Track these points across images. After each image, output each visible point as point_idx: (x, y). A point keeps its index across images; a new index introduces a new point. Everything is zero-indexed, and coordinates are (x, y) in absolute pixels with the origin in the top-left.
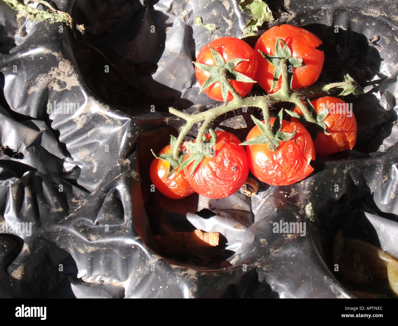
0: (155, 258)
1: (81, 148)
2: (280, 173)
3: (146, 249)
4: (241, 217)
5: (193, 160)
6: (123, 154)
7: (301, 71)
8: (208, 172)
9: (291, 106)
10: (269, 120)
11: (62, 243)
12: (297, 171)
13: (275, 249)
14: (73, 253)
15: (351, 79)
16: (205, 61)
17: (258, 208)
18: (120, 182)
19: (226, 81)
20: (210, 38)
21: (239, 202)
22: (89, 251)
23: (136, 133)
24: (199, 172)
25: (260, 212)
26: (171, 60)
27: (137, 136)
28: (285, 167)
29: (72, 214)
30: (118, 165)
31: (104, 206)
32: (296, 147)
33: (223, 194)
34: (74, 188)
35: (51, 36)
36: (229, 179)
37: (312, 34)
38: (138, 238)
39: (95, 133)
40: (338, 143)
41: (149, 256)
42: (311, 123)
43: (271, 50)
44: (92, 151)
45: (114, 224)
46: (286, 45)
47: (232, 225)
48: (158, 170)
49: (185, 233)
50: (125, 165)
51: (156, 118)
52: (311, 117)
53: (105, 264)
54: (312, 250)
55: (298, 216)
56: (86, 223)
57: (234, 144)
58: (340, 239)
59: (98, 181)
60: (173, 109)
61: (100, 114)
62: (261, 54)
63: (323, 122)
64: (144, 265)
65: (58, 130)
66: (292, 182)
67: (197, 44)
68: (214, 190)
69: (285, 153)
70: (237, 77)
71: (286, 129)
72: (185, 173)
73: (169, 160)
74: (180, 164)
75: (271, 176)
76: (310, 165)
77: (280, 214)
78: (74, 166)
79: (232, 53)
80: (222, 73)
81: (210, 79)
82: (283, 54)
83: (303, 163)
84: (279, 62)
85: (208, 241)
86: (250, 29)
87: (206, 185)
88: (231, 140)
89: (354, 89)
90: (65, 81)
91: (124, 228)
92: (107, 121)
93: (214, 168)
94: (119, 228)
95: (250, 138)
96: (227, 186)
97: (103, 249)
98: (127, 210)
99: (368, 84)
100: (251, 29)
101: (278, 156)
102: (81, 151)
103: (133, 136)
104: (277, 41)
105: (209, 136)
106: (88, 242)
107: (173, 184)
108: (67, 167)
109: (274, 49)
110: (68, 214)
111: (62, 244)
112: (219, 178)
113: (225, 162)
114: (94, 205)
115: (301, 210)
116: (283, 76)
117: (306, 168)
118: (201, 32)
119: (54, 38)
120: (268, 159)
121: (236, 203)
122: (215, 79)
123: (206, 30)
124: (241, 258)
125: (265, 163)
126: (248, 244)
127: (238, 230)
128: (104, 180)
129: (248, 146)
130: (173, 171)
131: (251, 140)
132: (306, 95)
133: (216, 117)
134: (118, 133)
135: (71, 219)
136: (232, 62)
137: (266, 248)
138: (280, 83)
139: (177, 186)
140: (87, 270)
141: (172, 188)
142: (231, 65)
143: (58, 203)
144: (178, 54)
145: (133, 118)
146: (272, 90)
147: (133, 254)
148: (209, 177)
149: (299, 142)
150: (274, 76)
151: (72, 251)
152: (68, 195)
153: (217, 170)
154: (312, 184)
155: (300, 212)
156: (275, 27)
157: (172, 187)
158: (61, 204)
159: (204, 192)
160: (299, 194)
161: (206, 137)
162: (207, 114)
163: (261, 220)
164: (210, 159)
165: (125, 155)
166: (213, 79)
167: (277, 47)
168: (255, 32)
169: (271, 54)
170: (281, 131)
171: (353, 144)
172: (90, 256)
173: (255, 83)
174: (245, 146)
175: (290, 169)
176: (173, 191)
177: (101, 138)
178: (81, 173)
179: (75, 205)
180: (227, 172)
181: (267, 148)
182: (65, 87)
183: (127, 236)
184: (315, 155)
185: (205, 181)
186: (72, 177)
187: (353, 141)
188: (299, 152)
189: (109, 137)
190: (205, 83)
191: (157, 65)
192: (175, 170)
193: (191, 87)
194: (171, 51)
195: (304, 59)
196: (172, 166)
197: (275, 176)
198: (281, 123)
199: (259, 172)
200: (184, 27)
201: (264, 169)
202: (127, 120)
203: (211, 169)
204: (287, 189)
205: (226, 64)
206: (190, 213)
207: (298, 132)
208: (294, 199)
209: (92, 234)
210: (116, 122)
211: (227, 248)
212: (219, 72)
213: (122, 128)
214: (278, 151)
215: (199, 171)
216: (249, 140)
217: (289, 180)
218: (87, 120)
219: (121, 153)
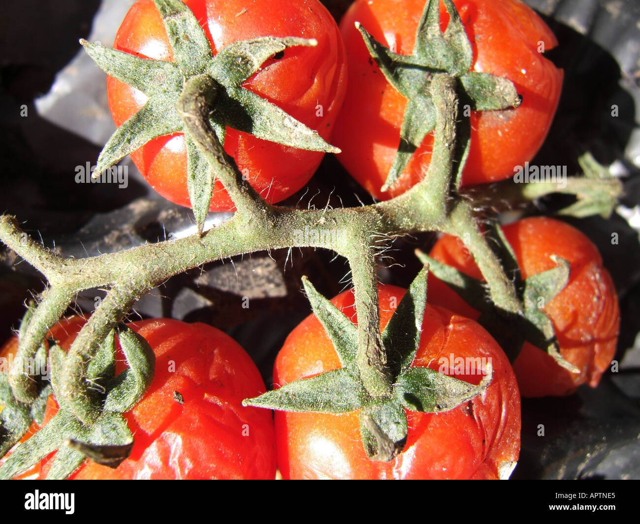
32: (473, 436)
46: (457, 21)
57: (219, 403)
62: (363, 41)
63: (542, 312)
70: (257, 123)
80: (191, 93)
81: (142, 117)
82: (440, 56)
84: (427, 85)
122: (161, 121)
129: (283, 413)
136: (240, 52)
138: (420, 161)
142: (237, 64)
146: (388, 188)
149: (481, 412)
150: (402, 133)
166: (157, 121)
167: (422, 28)
169: (399, 49)
170: (417, 363)
173: (331, 154)
190: (118, 132)
198: (418, 325)
205: (215, 59)
212: (179, 91)
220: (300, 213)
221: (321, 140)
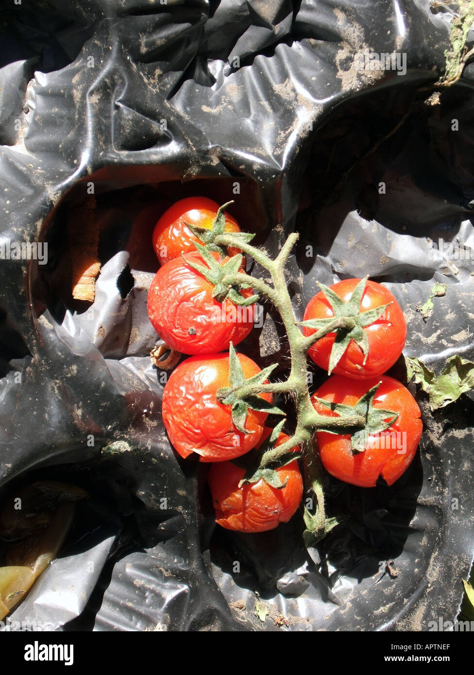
0: (55, 195)
1: (244, 88)
2: (181, 403)
3: (71, 182)
4: (117, 339)
5: (211, 267)
6: (227, 154)
7: (344, 448)
8: (189, 289)
9: (290, 429)
10: (267, 391)
11: (91, 49)
12: (183, 431)
13: (59, 388)
14: (74, 66)
15: (330, 528)
16: (368, 295)
17: (130, 366)
18: (182, 148)
19: (334, 327)
20: (410, 307)
21: (143, 337)
22: (75, 91)
23: (259, 178)
24: (191, 274)
25: (123, 369)
26: (378, 243)
27: (255, 179)
28: (190, 413)
29: (135, 67)
30: (210, 146)
31: (145, 119)
32: (221, 432)
33: (153, 311)
34: (178, 74)
35: (423, 50)
36: (177, 322)
37: (404, 470)
38: (90, 170)
39: (265, 113)
40: (227, 500)
41: (59, 186)
42: (261, 459)
43: (381, 402)
44: (237, 107)
45: (115, 134)
46: (388, 426)
47: (104, 322)
48: (200, 210)
49: (97, 248)
50: (209, 156)
51: (283, 211)
52: (270, 460)
53: (52, 117)
54: (53, 446)
55: (110, 429)
56: (120, 89)
57: (232, 333)
58: (73, 494)
59: (186, 112)
60: (296, 239)
61: (294, 123)
62: (375, 385)
63: (261, 478)
64: (46, 178)
65: (275, 55)
66: (167, 422)
67: (403, 285)
68: (160, 296)
69: (213, 415)
70: (338, 344)
71: (252, 418)
72: (192, 252)
73: (215, 229)
74: (207, 246)
75: (178, 389)
76: (192, 452)
77: (116, 399)
78: (216, 77)
79: (379, 338)
80: (348, 321)
81: (339, 301)
82: (373, 420)
83: (196, 441)
84: (360, 414)
85: (81, 284)
86: (418, 371)
87: (169, 285)
88: (239, 329)
89: (313, 532)
90: (351, 68)
91: (107, 149)
92: (282, 132)
93: (194, 299)
94: (107, 141)
95: (241, 360)
96: (165, 318)
97: (76, 114)
98: (136, 155)
99: (322, 556)
100: (419, 373)
101: (208, 403)
102: (238, 89)
103: (255, 173)
104: (394, 412)
105: (248, 294)
106: (88, 90)
107: (176, 232)
108: (215, 65)
109: (382, 407)
110: (136, 61)
111: (89, 49)
112: (178, 306)
113: (204, 316)
114: (147, 103)
115: (121, 434)
116: (337, 418)
117: (187, 445)
118: (421, 292)
119: (420, 55)
120: (204, 386)
121: (142, 333)
122: (338, 308)
123: (424, 302)
124: (47, 333)
125: (199, 382)
126: (70, 346)
127: (96, 332)
128: (187, 121)
129: (228, 356)
130: (196, 233)
131: (237, 361)
132: (306, 453)
133: (277, 307)
134: (262, 149)
135: (127, 65)
136: (364, 337)
137: (62, 374)
138: (327, 413)
139: (173, 238)
140: (45, 87)
141: (170, 231)
142: (359, 336)
143: (154, 46)
144: (388, 254)
145: (285, 175)
146: (316, 400)
147: (65, 162)
148: (181, 290)
149: (229, 436)
150: (339, 404)
151: (77, 64)
152: (168, 63)
153: (192, 303)
154: (162, 454)
155: (117, 432)
156: (419, 411)
157: (172, 231)
158: (152, 51)
159: (158, 281)
160: (148, 433)
161: (246, 290)
162: (283, 293)
163: (107, 368)
164: (209, 294)
165: (225, 158)
167: (384, 411)
168: (414, 378)
169: (375, 402)
170: (249, 409)
171: (223, 523)
172: (66, 92)
173: (328, 372)
174: (228, 351)
175: (187, 420)
176: (165, 232)
177: (256, 122)
178: (204, 87)
179: (151, 74)
180: (187, 319)
181: (221, 386)
182: (342, 69)
183: (94, 154)
184: (208, 461)
185: (176, 283)
186: (198, 72)
187: (228, 524)
188: (213, 435)
189: (256, 134)
190: (333, 292)
191: (372, 220)
192: (197, 237)
193: (334, 272)
194: (393, 243)
195: (363, 453)
196: (205, 233)
197: (177, 395)
198: (262, 410)
199: (185, 371)
200: (432, 267)
201: (189, 379)
202: (281, 163)
203: (194, 294)
204: (156, 414)
205: (361, 328)
206: (128, 257)
207: (246, 437)
208: (139, 425)
209: (102, 97)
210: (280, 147)
211: (68, 312)
212: (348, 316)
213: (269, 156)
214: (216, 403)
215: (193, 275)
216: (237, 358)
217: (169, 417)
218: (286, 100)
219: (227, 151)
220: (305, 361)
221: (333, 368)
